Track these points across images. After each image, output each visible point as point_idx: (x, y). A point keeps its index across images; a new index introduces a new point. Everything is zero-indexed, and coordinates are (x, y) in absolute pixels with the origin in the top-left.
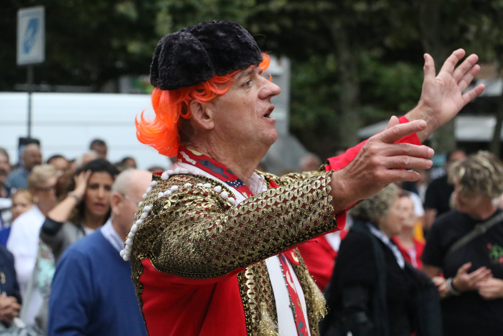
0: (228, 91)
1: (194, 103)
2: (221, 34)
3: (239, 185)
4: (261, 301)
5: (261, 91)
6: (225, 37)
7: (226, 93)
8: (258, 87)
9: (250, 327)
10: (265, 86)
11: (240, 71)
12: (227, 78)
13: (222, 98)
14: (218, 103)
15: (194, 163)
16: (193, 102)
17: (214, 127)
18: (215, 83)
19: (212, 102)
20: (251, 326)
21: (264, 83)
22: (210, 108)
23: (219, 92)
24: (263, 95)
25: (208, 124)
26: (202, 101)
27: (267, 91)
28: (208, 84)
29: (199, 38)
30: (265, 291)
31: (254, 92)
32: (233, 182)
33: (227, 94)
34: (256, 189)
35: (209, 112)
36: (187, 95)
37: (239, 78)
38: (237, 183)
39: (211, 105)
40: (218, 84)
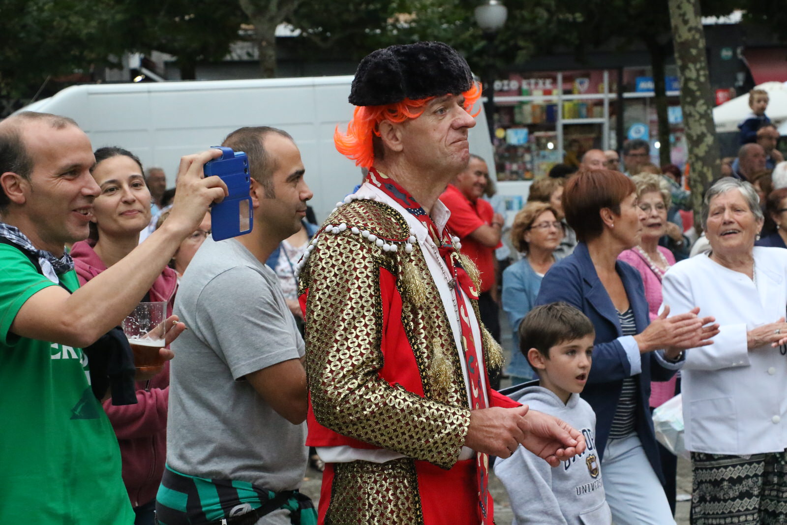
0: (420, 116)
1: (385, 123)
2: (423, 58)
3: (420, 213)
4: (433, 337)
5: (455, 120)
6: (426, 61)
7: (417, 117)
8: (453, 116)
9: (422, 367)
10: (460, 116)
11: (435, 98)
12: (419, 103)
13: (413, 123)
14: (408, 127)
15: (379, 185)
16: (383, 121)
17: (403, 149)
18: (408, 106)
19: (403, 124)
20: (424, 366)
21: (460, 113)
22: (401, 131)
23: (411, 116)
24: (456, 125)
25: (397, 147)
26: (393, 122)
27: (461, 122)
28: (401, 107)
29: (399, 58)
30: (439, 327)
31: (447, 121)
32: (414, 210)
33: (418, 119)
34: (441, 221)
35: (399, 135)
36: (379, 113)
37: (432, 105)
38: (418, 211)
39: (401, 128)
40: (410, 108)
